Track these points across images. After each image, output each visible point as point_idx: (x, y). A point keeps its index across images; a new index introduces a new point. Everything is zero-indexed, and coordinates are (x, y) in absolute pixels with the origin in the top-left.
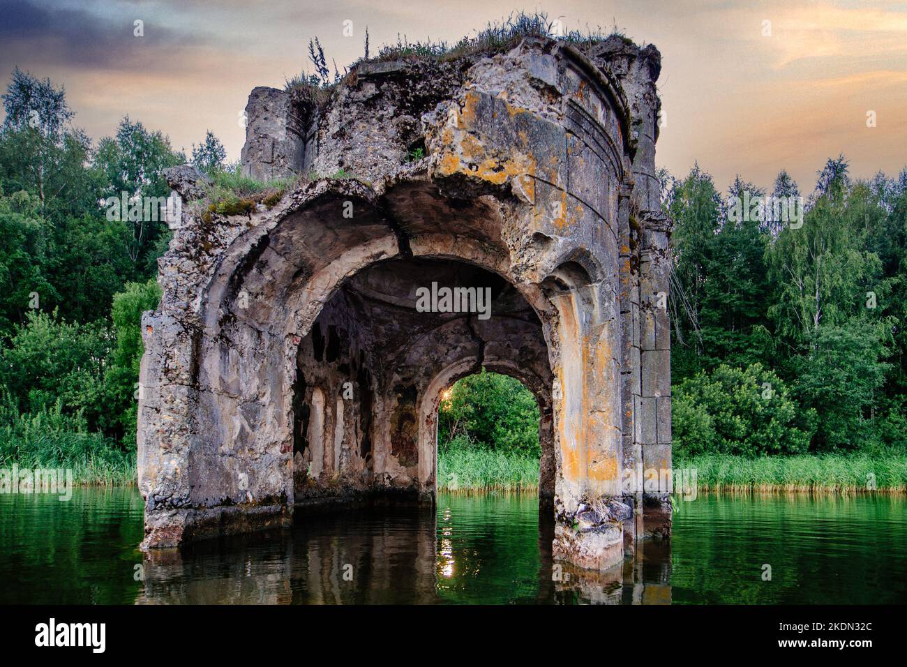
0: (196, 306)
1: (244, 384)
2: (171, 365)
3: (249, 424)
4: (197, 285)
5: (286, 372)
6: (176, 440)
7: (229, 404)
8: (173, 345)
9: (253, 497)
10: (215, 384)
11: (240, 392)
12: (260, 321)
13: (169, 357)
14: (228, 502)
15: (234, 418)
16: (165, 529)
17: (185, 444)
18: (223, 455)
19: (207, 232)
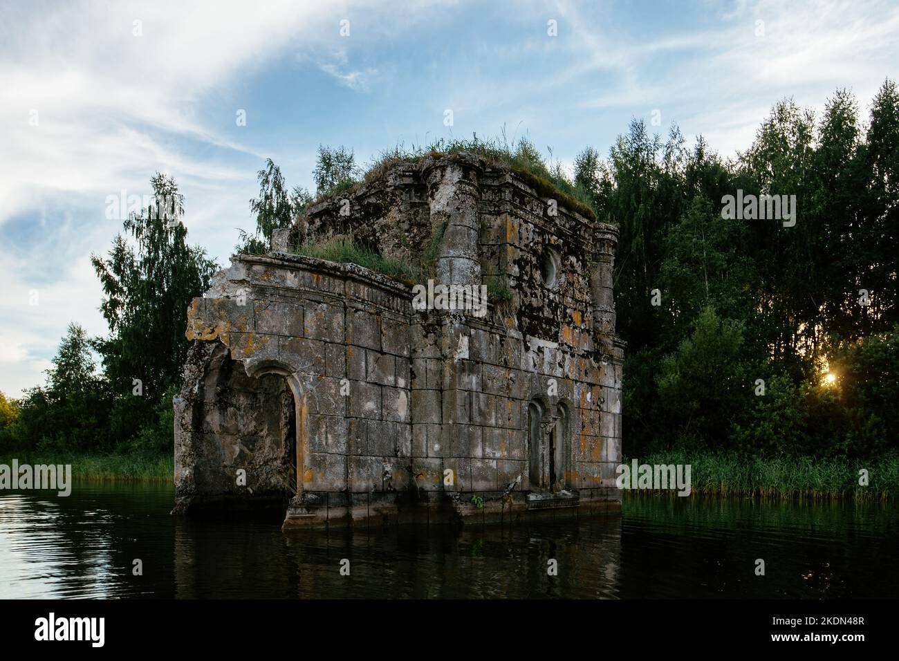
0: (196, 389)
1: (242, 426)
2: (184, 422)
3: (249, 449)
4: (196, 379)
5: (282, 414)
6: (188, 460)
7: (229, 439)
8: (184, 412)
9: (253, 490)
10: (216, 428)
11: (239, 431)
12: (255, 387)
13: (183, 418)
14: (230, 492)
15: (234, 446)
16: (182, 504)
17: (192, 462)
18: (225, 466)
19: (201, 349)
